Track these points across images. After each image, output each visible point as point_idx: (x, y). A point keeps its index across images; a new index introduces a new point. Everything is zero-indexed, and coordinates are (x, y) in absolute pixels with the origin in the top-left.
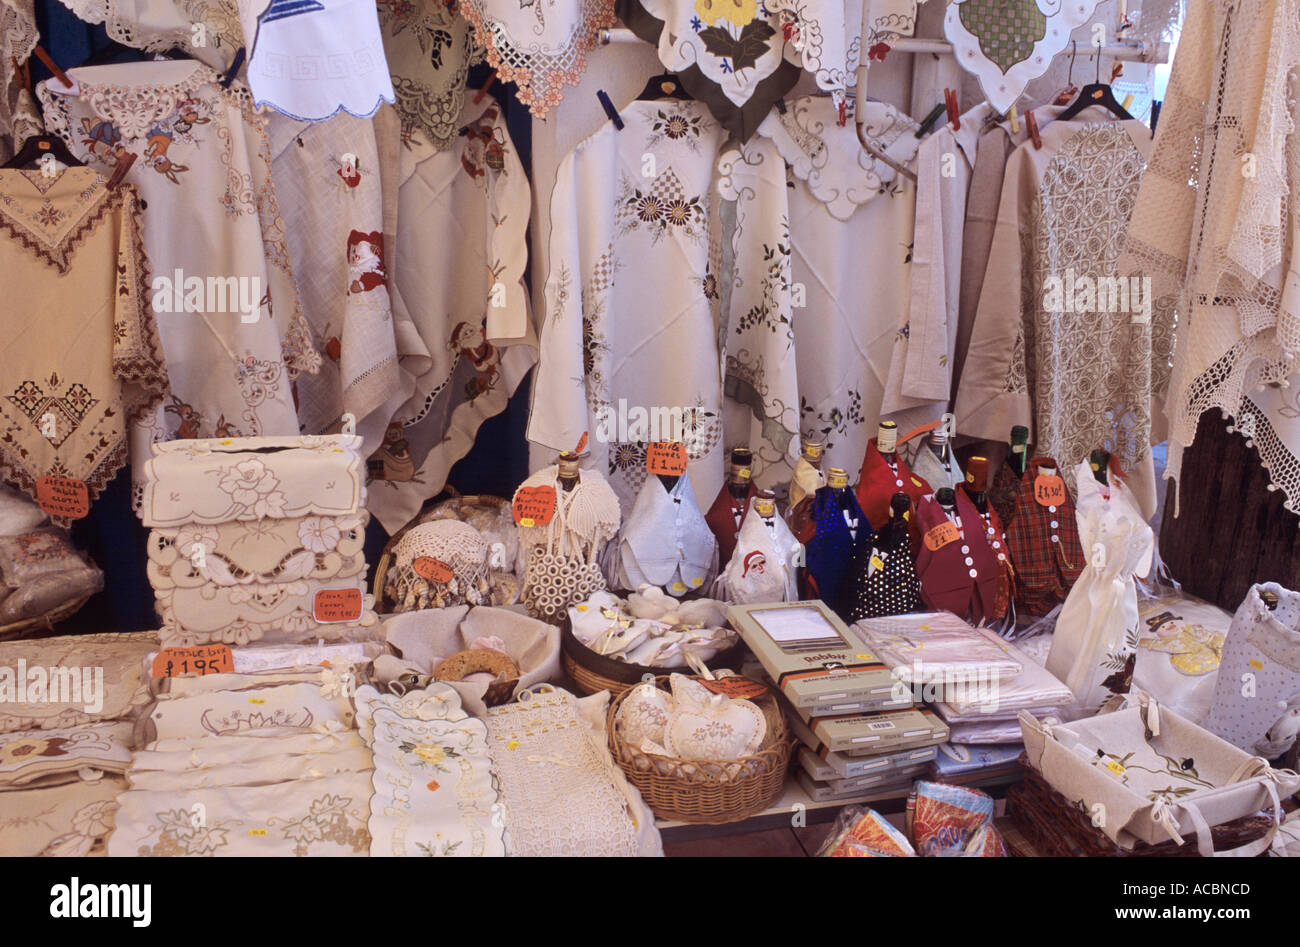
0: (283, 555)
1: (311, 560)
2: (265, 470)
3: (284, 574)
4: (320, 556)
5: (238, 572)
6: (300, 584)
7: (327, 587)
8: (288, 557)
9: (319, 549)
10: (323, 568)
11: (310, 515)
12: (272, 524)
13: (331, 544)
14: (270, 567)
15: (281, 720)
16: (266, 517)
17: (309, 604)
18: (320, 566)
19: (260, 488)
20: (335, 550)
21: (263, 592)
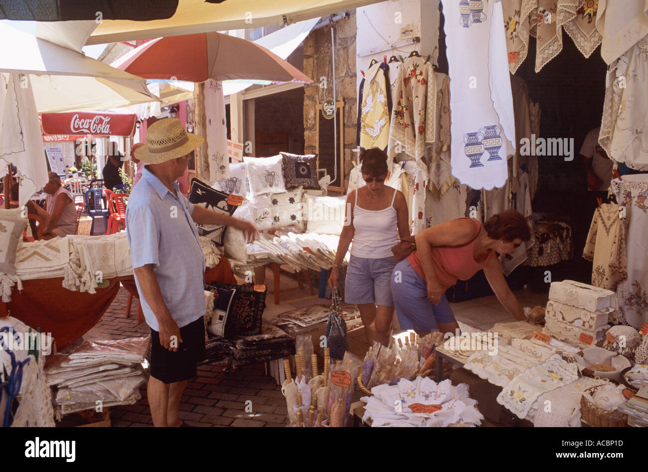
0: (575, 318)
1: (582, 322)
2: (576, 292)
3: (574, 324)
4: (584, 322)
5: (564, 319)
6: (577, 329)
7: (584, 332)
8: (576, 319)
9: (585, 320)
10: (584, 326)
11: (584, 309)
12: (575, 308)
13: (587, 320)
14: (571, 321)
15: (535, 353)
16: (573, 306)
17: (578, 336)
18: (584, 325)
19: (573, 297)
20: (588, 322)
21: (568, 327)
